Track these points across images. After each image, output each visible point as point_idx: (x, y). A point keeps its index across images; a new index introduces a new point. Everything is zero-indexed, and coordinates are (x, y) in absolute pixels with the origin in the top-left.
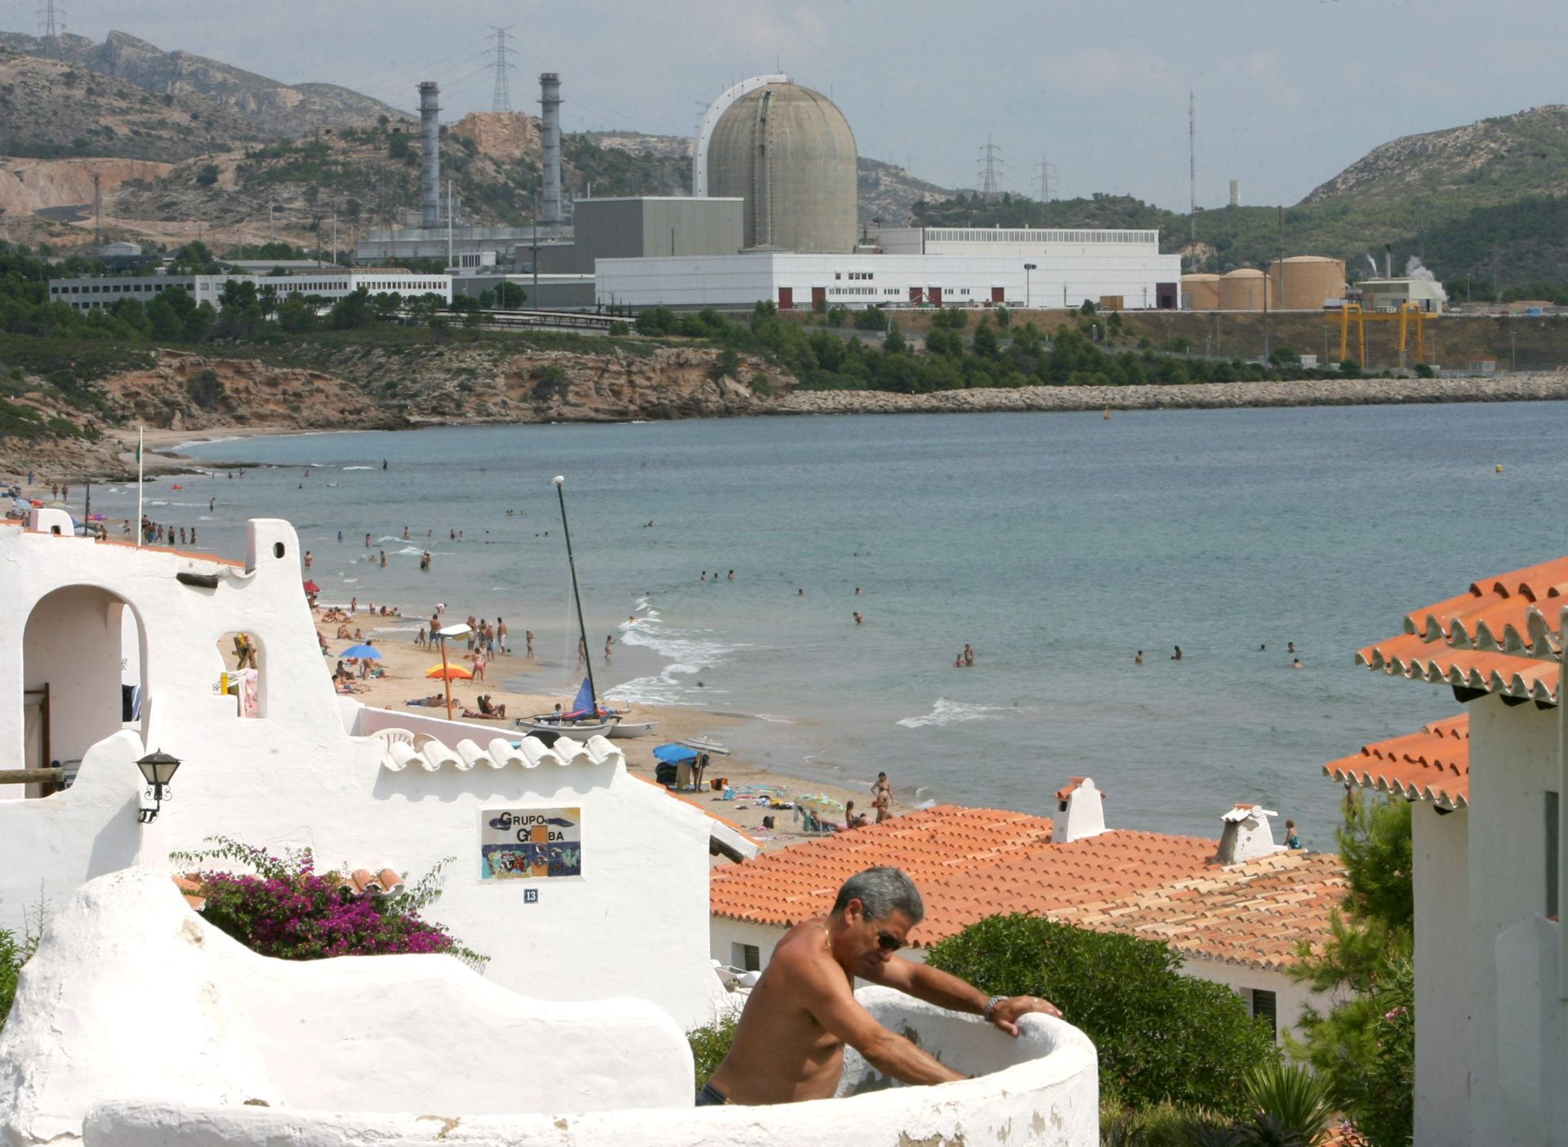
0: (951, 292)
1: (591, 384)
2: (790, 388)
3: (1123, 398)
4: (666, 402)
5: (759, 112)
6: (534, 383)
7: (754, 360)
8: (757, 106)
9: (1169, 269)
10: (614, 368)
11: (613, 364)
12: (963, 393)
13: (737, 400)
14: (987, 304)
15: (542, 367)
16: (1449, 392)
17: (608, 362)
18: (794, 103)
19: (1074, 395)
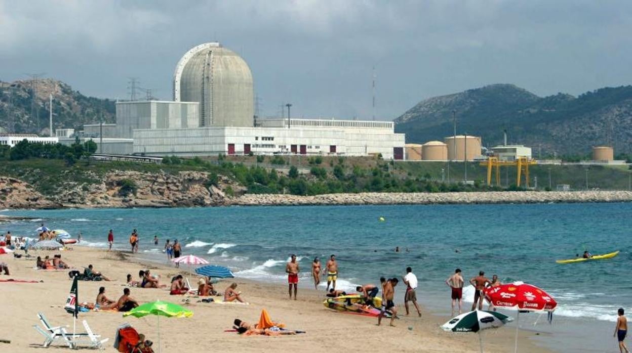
0: (311, 147)
1: (149, 188)
2: (243, 193)
3: (412, 199)
4: (187, 198)
5: (207, 61)
6: (119, 188)
7: (225, 178)
8: (205, 58)
9: (400, 140)
10: (160, 180)
11: (160, 178)
12: (332, 196)
13: (219, 198)
14: (328, 153)
15: (124, 179)
16: (565, 199)
17: (157, 177)
18: (223, 57)
19: (387, 197)
